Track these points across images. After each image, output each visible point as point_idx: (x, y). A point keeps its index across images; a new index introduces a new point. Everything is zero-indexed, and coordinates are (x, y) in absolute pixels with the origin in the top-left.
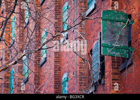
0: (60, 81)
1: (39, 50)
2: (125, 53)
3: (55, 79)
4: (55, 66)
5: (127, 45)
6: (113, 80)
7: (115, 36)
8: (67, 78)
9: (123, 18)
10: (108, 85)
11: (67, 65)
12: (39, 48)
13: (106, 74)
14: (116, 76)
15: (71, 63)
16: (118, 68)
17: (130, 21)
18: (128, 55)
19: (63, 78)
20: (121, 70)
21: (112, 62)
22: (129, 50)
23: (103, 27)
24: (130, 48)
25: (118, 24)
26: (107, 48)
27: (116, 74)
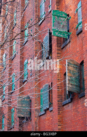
0: (23, 65)
1: (13, 40)
2: (66, 35)
3: (20, 63)
4: (20, 56)
5: (67, 31)
6: (57, 53)
7: (60, 25)
8: (27, 62)
9: (64, 16)
10: (54, 57)
11: (27, 55)
12: (13, 38)
13: (53, 51)
14: (59, 51)
15: (30, 53)
16: (60, 47)
17: (68, 18)
18: (67, 37)
19: (25, 63)
20: (62, 47)
21: (57, 43)
22: (68, 34)
23: (53, 20)
24: (69, 33)
25: (62, 19)
26: (56, 32)
27: (59, 50)
